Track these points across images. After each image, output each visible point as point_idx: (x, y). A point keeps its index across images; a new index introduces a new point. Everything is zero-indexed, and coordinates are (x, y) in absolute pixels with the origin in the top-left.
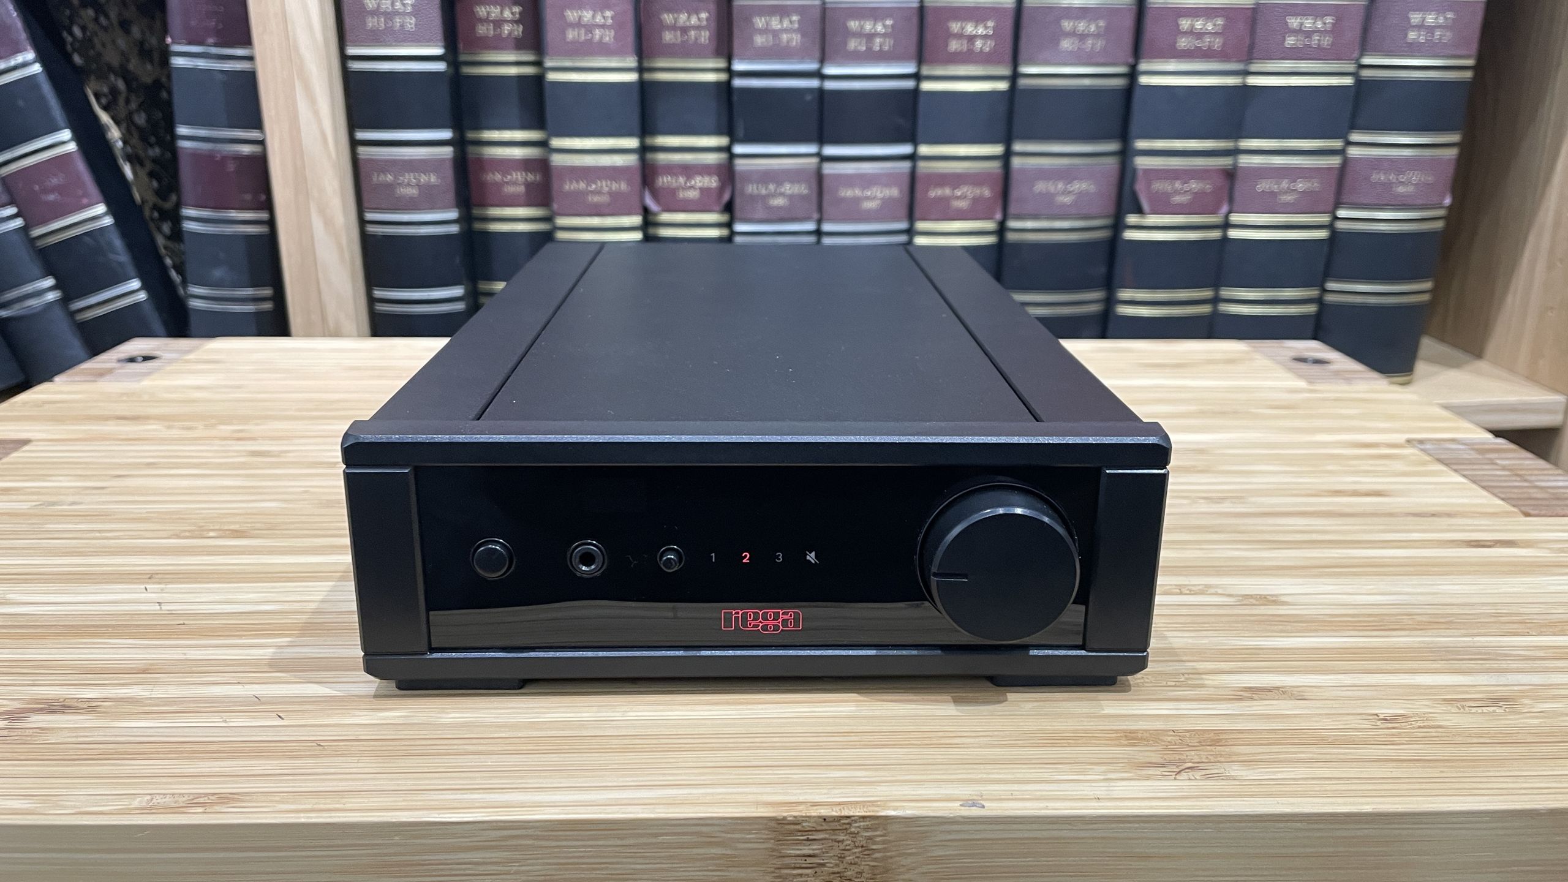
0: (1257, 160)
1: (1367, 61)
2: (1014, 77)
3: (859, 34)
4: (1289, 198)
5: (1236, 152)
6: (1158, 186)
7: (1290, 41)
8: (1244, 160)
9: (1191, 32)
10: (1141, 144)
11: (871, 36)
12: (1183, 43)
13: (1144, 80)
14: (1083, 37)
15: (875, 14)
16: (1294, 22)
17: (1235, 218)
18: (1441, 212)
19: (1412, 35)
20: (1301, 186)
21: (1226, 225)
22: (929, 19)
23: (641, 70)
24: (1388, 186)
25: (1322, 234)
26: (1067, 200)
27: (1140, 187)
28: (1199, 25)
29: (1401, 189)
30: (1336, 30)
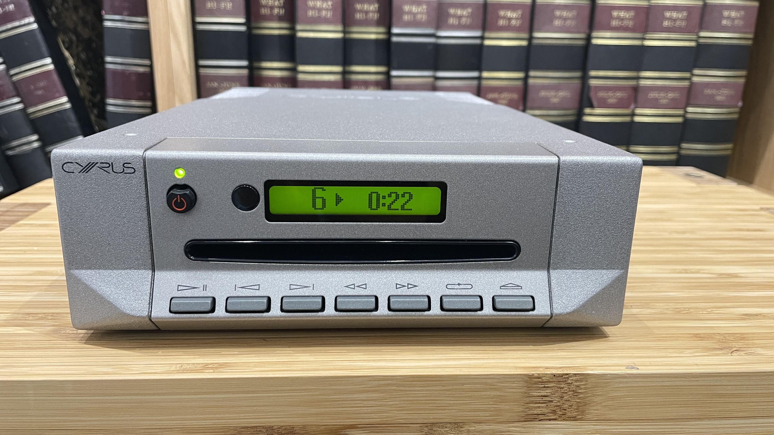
1: (703, 34)
2: (530, 39)
3: (455, 16)
4: (664, 101)
5: (638, 78)
6: (601, 94)
7: (666, 24)
8: (643, 82)
10: (593, 73)
11: (460, 17)
12: (614, 23)
13: (595, 41)
14: (565, 19)
15: (463, 6)
16: (668, 14)
17: (638, 111)
18: (737, 110)
19: (724, 22)
20: (671, 95)
21: (633, 115)
22: (490, 9)
23: (344, 32)
24: (713, 96)
25: (680, 120)
26: (555, 100)
27: (592, 94)
30: (687, 19)
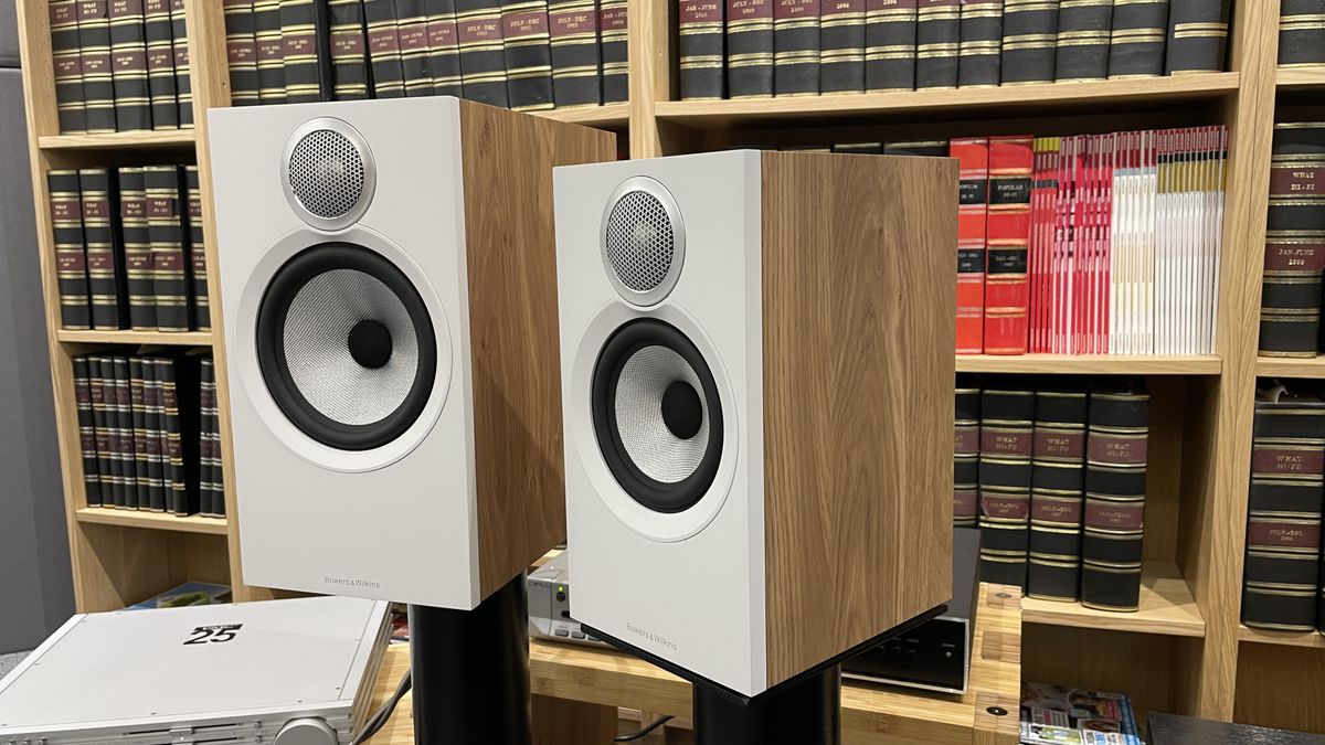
0: (1040, 497)
9: (1002, 442)
28: (1005, 440)
29: (1112, 520)
